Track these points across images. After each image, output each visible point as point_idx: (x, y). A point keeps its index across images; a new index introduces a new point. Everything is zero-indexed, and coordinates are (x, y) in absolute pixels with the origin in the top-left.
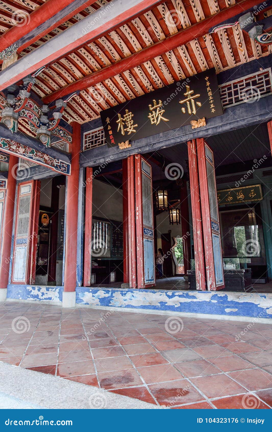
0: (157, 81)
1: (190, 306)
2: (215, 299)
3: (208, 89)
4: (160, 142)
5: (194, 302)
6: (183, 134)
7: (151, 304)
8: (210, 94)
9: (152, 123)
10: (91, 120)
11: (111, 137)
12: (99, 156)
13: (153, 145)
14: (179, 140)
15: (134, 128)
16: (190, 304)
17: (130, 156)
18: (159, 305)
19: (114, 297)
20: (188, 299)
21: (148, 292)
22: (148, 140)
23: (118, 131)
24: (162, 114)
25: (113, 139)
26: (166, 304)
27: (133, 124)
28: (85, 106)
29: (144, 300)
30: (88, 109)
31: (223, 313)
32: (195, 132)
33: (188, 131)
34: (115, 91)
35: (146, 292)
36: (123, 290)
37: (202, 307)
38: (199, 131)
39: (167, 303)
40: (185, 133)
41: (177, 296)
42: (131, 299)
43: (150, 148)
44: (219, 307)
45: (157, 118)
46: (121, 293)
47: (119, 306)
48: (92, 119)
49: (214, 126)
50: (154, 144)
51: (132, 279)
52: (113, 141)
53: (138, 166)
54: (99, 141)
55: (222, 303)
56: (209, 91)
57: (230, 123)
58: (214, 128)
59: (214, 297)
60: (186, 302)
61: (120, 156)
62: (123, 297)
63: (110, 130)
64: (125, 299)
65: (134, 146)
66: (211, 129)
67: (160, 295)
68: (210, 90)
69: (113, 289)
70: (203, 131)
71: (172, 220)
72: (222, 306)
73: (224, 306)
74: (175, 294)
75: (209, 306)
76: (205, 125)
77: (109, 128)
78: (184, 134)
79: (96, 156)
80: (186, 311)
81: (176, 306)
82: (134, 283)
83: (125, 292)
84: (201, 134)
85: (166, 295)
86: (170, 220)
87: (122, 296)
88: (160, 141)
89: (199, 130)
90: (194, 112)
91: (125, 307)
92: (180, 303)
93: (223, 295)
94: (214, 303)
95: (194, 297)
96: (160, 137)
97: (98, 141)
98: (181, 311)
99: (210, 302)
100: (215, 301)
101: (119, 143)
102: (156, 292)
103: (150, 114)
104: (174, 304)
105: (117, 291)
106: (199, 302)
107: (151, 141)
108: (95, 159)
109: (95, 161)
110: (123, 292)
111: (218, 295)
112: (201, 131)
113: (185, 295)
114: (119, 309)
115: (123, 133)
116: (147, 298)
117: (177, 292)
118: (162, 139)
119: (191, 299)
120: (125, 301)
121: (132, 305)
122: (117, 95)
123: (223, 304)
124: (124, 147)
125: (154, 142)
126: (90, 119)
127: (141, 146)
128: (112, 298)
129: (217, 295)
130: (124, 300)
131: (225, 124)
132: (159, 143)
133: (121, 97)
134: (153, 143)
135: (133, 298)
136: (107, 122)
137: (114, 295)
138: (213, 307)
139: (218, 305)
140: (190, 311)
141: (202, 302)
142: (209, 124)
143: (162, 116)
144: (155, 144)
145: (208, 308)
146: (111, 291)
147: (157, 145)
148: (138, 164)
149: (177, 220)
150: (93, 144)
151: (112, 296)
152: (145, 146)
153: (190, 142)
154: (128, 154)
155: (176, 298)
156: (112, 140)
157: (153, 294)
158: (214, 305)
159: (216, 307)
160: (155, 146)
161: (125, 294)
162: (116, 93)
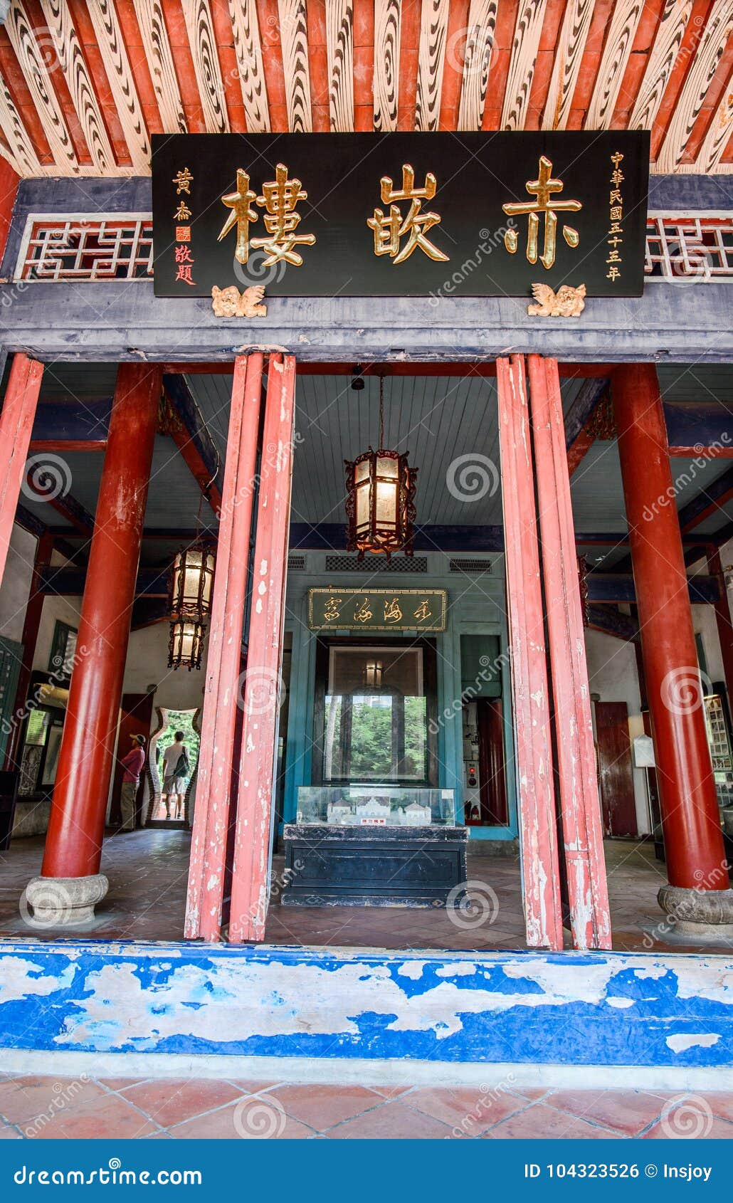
0: (427, 109)
1: (510, 1031)
2: (622, 993)
3: (615, 195)
4: (393, 329)
5: (528, 1008)
6: (494, 322)
7: (309, 1027)
8: (616, 213)
9: (381, 249)
10: (76, 176)
11: (181, 254)
12: (96, 317)
13: (364, 334)
14: (472, 341)
15: (297, 248)
16: (512, 1019)
17: (250, 353)
18: (353, 1029)
19: (92, 992)
20: (499, 995)
21: (296, 964)
22: (347, 311)
23: (221, 237)
24: (426, 228)
25: (186, 262)
26: (391, 1027)
27: (298, 231)
28: (84, 88)
29: (272, 1007)
30: (90, 112)
31: (662, 1057)
32: (538, 330)
33: (511, 319)
34: (251, 74)
35: (287, 962)
36: (151, 954)
37: (568, 1035)
38: (552, 330)
39: (393, 1018)
40: (500, 322)
41: (449, 980)
42: (196, 1005)
43: (352, 343)
44: (641, 1031)
45: (404, 239)
46: (136, 973)
47: (119, 1045)
48: (85, 171)
49: (607, 327)
50: (367, 330)
51: (204, 895)
52: (184, 273)
53: (283, 401)
54: (106, 261)
55: (656, 1009)
56: (616, 203)
57: (660, 332)
58: (604, 331)
59: (620, 982)
60: (492, 1008)
61: (206, 339)
62: (147, 993)
63: (184, 223)
64: (157, 1007)
65: (277, 317)
66: (595, 334)
67: (362, 978)
68: (620, 201)
69: (93, 950)
70: (566, 333)
71: (180, 655)
72: (654, 1023)
73: (663, 1024)
74: (439, 972)
75: (598, 1024)
76: (578, 314)
77: (183, 212)
78: (498, 326)
79: (84, 314)
80: (493, 1054)
81: (442, 1034)
82: (213, 912)
83: (167, 966)
84: (557, 341)
85: (395, 977)
86: (171, 655)
87: (144, 986)
88: (396, 326)
89: (553, 327)
90: (549, 259)
91: (158, 1049)
92: (463, 1016)
93: (657, 974)
94: (618, 1012)
95: (529, 985)
96: (397, 311)
97: (101, 261)
98: (464, 1057)
99: (601, 1007)
100: (622, 1003)
101: (215, 288)
102: (340, 964)
103: (379, 212)
104: (432, 1025)
105: (118, 960)
106: (554, 1008)
107: (361, 315)
108: (75, 323)
109: (73, 333)
110: (155, 969)
111: (636, 973)
112: (558, 330)
113: (487, 975)
114: (116, 1066)
115: (241, 252)
116: (289, 994)
117: (449, 961)
118: (407, 319)
119: (517, 995)
120: (162, 1016)
121: (195, 1040)
122: (246, 101)
123: (659, 1016)
124: (234, 308)
125: (371, 325)
126: (77, 170)
127: (309, 325)
128: (77, 1002)
129: (631, 970)
130: (155, 1012)
131: (643, 331)
132: (390, 332)
133: (258, 117)
134: (366, 325)
135: (207, 998)
136: (177, 185)
137: (91, 981)
138: (613, 1031)
139: (636, 1018)
140: (511, 1054)
141: (565, 1007)
142: (590, 314)
143: (426, 235)
144: (374, 330)
145: (594, 1035)
146: (79, 961)
147: (380, 334)
148: (284, 390)
149: (193, 656)
150: (72, 267)
151: (79, 990)
152: (331, 328)
153: (506, 360)
154: (248, 340)
155: (444, 995)
156: (181, 267)
157: (326, 973)
158: (621, 1020)
159: (627, 1029)
160: (372, 340)
161: (163, 977)
162: (247, 88)
